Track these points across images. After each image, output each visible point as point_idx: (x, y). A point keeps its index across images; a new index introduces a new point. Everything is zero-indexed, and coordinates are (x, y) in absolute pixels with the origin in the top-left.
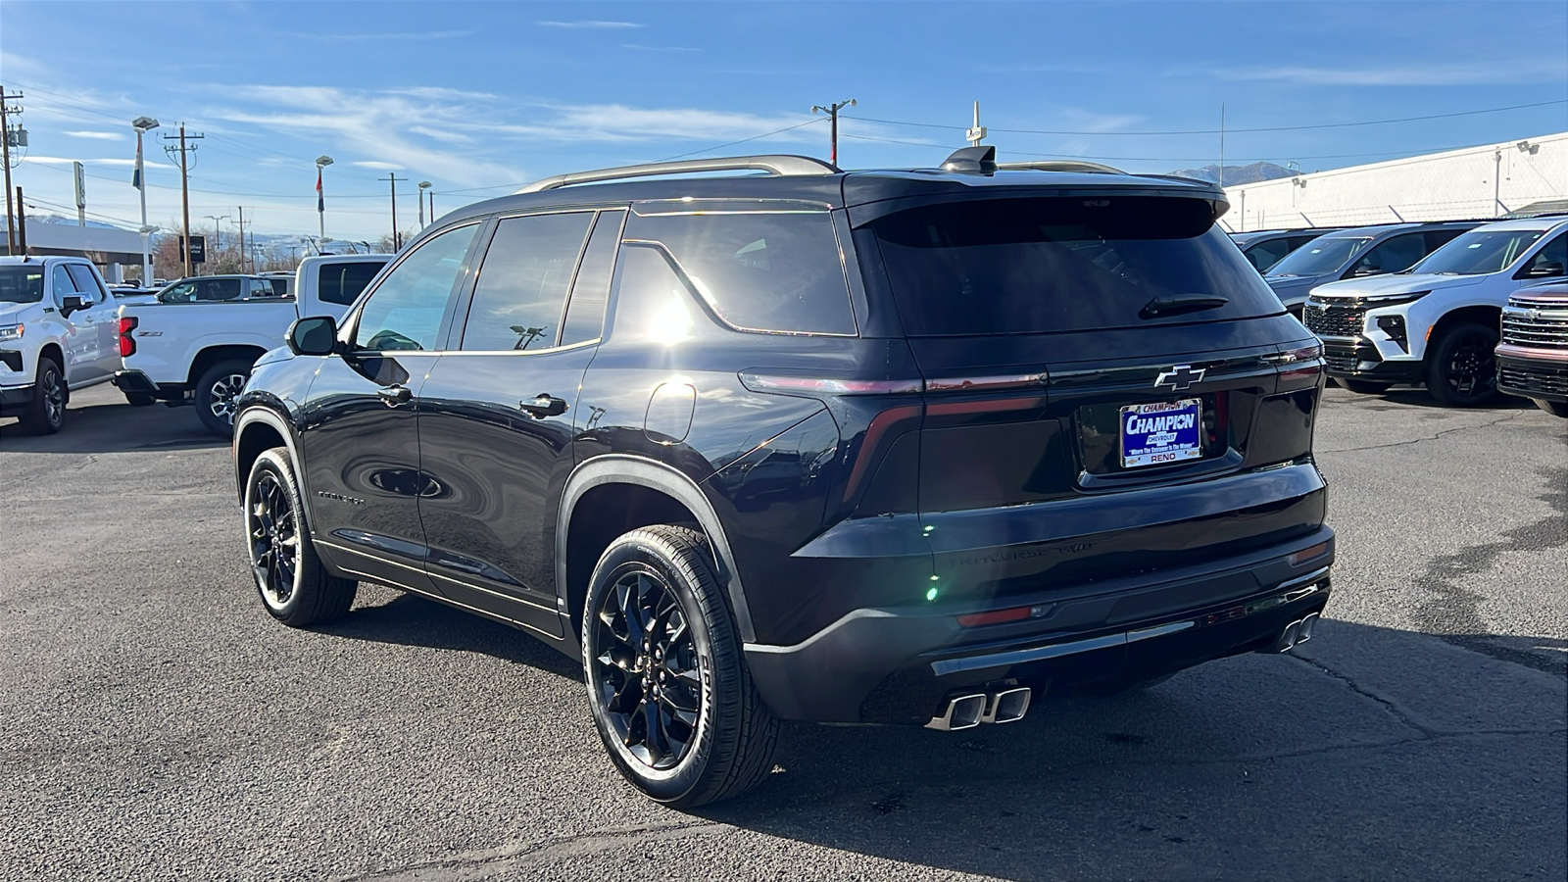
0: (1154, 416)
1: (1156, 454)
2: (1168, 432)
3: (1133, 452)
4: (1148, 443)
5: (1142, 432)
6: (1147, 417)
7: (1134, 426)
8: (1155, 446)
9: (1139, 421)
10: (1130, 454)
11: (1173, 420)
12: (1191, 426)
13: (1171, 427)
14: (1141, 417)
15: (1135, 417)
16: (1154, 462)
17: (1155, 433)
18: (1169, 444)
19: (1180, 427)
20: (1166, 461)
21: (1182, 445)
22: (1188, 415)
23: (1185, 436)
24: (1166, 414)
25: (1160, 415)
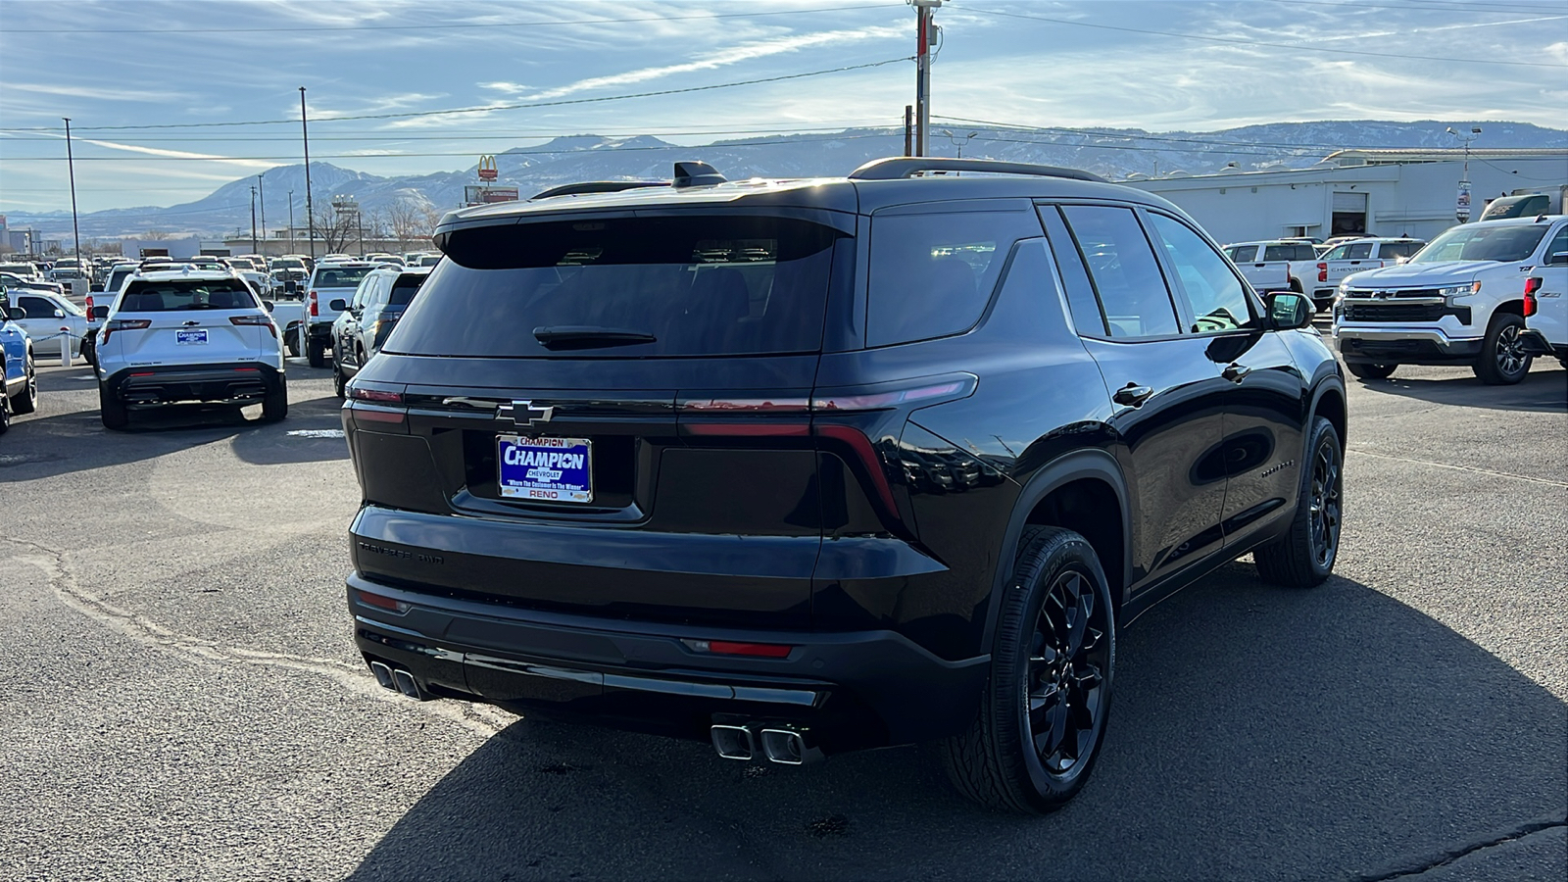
0: (535, 450)
1: (537, 490)
2: (551, 469)
3: (512, 482)
4: (528, 476)
5: (522, 463)
6: (527, 450)
7: (512, 456)
8: (536, 480)
9: (518, 452)
10: (508, 484)
11: (559, 458)
12: (580, 467)
13: (555, 464)
14: (519, 448)
15: (514, 448)
16: (533, 497)
17: (536, 468)
18: (552, 481)
19: (566, 466)
20: (546, 498)
21: (568, 486)
22: (575, 456)
23: (570, 477)
24: (549, 451)
25: (543, 450)
